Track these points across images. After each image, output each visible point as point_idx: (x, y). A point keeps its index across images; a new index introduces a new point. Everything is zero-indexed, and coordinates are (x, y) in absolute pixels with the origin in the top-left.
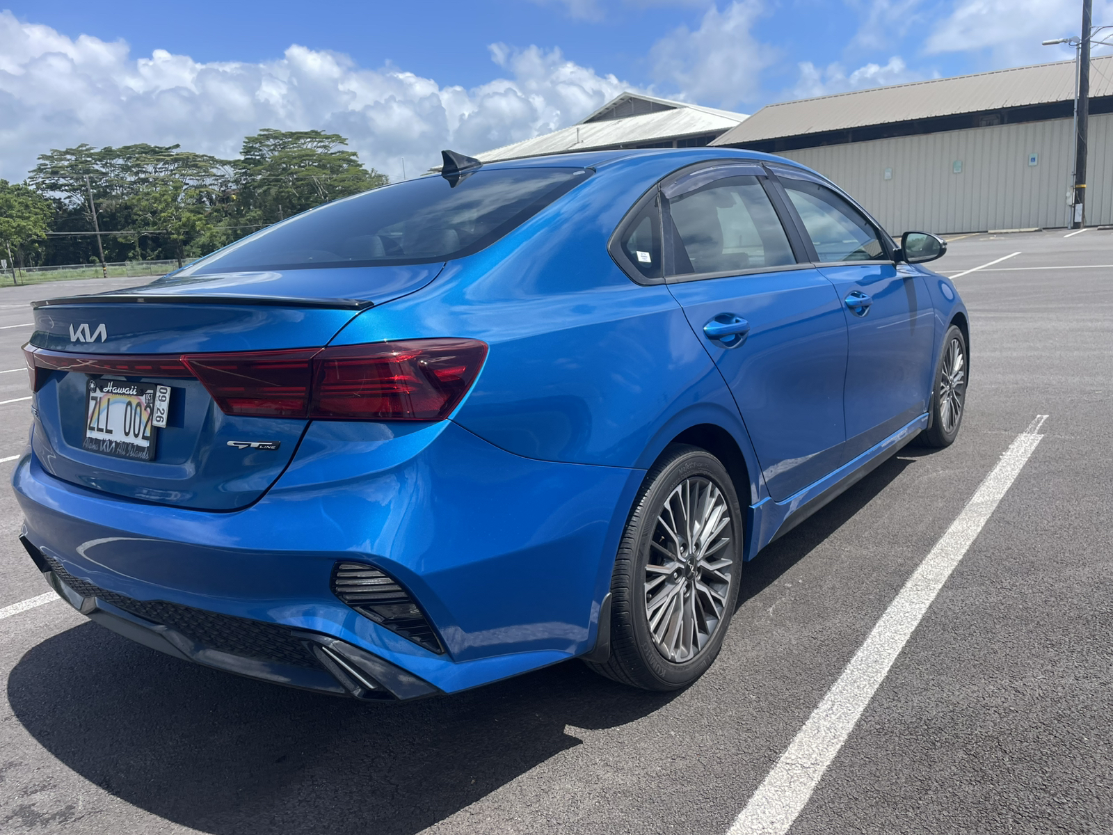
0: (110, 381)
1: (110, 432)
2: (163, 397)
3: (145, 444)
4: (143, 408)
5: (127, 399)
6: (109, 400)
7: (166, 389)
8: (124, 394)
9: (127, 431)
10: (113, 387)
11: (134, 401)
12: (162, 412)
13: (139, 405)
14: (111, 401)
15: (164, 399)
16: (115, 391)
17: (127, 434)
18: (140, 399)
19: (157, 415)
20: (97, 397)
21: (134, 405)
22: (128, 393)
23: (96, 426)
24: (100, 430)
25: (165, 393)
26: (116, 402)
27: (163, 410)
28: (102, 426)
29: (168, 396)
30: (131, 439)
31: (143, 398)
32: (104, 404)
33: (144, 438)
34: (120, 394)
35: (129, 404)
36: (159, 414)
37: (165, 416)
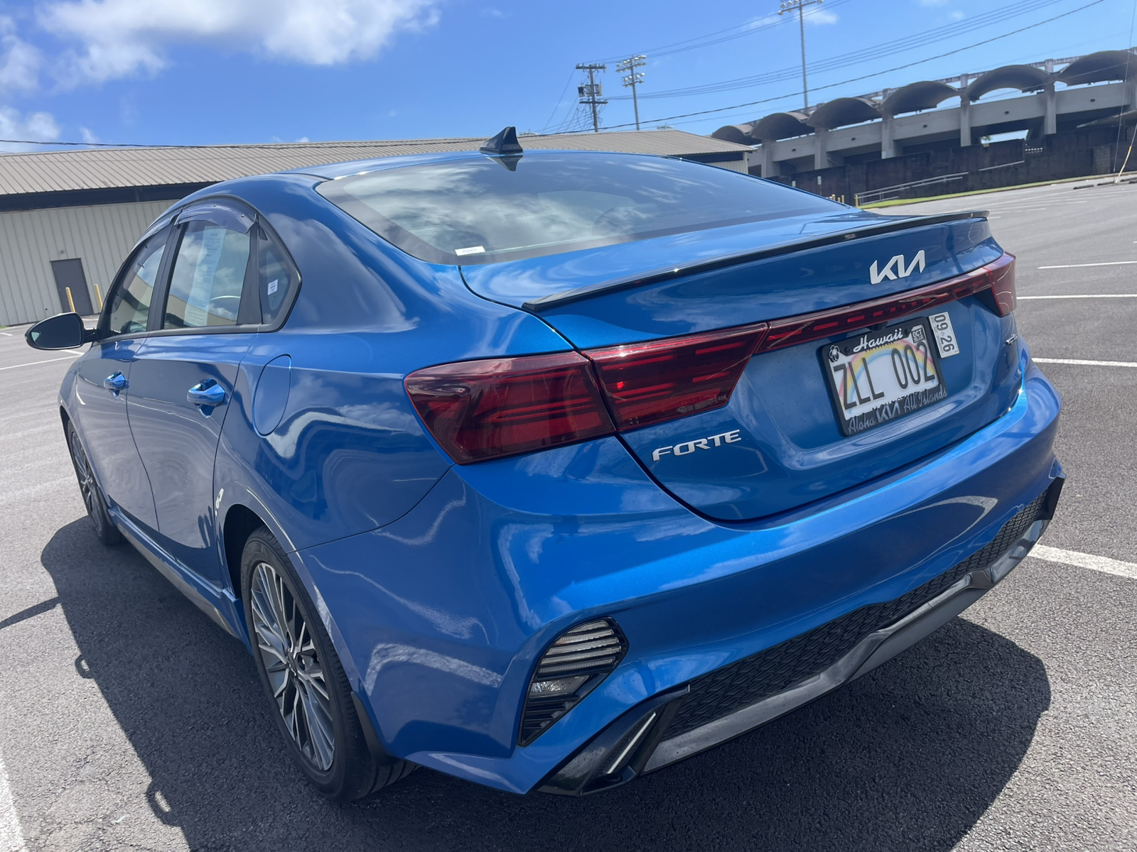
0: (863, 335)
1: (882, 395)
2: (942, 325)
3: (932, 384)
4: (914, 350)
5: (890, 348)
6: (864, 360)
7: (943, 316)
8: (887, 343)
9: (904, 383)
10: (868, 341)
11: (900, 347)
12: (949, 339)
13: (908, 347)
14: (867, 360)
15: (945, 326)
16: (874, 345)
17: (904, 387)
18: (905, 342)
19: (943, 346)
20: (844, 365)
21: (902, 351)
22: (892, 339)
23: (855, 399)
24: (863, 401)
25: (944, 319)
26: (873, 359)
27: (949, 337)
28: (865, 393)
29: (948, 321)
30: (912, 389)
31: (909, 339)
32: (858, 366)
33: (928, 379)
34: (881, 345)
35: (895, 352)
36: (946, 343)
37: (954, 342)
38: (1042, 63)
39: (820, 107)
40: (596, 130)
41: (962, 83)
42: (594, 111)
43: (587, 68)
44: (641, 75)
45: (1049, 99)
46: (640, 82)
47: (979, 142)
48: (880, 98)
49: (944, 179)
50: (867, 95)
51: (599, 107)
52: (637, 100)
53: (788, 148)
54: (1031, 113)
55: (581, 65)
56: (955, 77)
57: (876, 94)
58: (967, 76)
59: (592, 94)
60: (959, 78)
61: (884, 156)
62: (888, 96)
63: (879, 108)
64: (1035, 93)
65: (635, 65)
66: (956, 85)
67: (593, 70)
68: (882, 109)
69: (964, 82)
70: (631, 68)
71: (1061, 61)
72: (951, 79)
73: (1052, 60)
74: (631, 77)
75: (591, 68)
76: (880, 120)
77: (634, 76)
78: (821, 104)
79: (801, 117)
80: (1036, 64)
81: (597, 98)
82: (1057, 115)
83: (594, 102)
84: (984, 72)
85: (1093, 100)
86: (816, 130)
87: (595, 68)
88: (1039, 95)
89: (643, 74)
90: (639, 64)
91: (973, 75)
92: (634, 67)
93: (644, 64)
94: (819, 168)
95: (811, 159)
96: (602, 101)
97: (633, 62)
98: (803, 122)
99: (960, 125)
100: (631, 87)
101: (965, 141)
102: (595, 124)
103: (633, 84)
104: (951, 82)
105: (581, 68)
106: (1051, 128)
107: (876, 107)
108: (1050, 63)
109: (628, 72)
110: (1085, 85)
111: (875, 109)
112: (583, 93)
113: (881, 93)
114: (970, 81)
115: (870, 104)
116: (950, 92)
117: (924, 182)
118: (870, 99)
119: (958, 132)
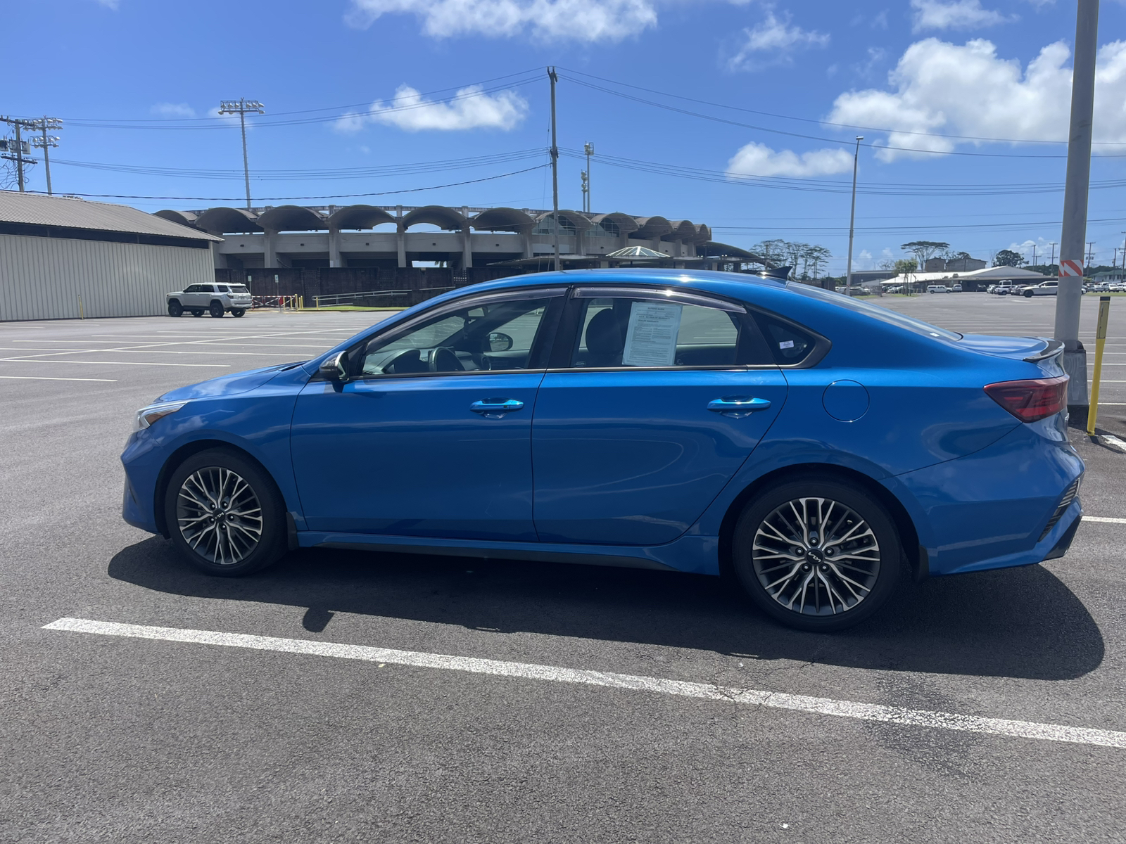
38: (460, 209)
39: (269, 209)
40: (21, 189)
41: (397, 212)
42: (20, 170)
43: (14, 122)
44: (56, 139)
45: (466, 238)
46: (55, 146)
47: (411, 264)
48: (327, 212)
49: (392, 293)
50: (314, 207)
51: (25, 166)
52: (50, 163)
53: (235, 242)
54: (452, 247)
55: (5, 118)
56: (392, 207)
57: (323, 208)
58: (401, 208)
59: (18, 150)
60: (395, 208)
61: (332, 265)
62: (334, 212)
63: (327, 221)
64: (453, 232)
65: (49, 128)
66: (393, 214)
67: (21, 126)
68: (330, 223)
69: (399, 212)
70: (43, 129)
71: (474, 210)
72: (388, 207)
73: (467, 207)
74: (42, 138)
75: (17, 122)
76: (327, 231)
77: (47, 139)
78: (270, 207)
79: (250, 216)
80: (456, 208)
81: (23, 156)
82: (472, 253)
83: (20, 160)
84: (415, 207)
85: (497, 245)
86: (265, 230)
87: (23, 123)
88: (457, 234)
89: (58, 138)
90: (54, 127)
91: (407, 208)
92: (47, 129)
93: (60, 128)
94: (269, 267)
95: (260, 257)
96: (31, 160)
97: (46, 124)
98: (253, 221)
99: (397, 249)
100: (43, 149)
101: (402, 263)
102: (20, 183)
103: (45, 147)
104: (388, 210)
105: (5, 120)
106: (468, 263)
107: (324, 219)
108: (466, 210)
109: (40, 133)
110: (489, 232)
111: (324, 222)
112: (6, 148)
113: (327, 208)
114: (404, 213)
115: (318, 216)
116: (389, 219)
117: (374, 294)
118: (317, 211)
119: (396, 254)
